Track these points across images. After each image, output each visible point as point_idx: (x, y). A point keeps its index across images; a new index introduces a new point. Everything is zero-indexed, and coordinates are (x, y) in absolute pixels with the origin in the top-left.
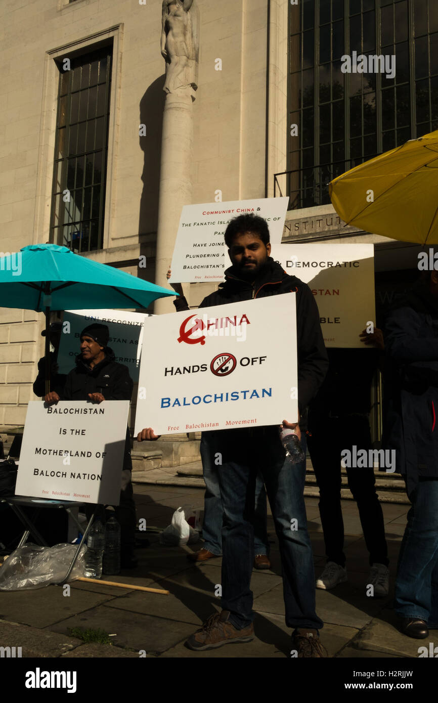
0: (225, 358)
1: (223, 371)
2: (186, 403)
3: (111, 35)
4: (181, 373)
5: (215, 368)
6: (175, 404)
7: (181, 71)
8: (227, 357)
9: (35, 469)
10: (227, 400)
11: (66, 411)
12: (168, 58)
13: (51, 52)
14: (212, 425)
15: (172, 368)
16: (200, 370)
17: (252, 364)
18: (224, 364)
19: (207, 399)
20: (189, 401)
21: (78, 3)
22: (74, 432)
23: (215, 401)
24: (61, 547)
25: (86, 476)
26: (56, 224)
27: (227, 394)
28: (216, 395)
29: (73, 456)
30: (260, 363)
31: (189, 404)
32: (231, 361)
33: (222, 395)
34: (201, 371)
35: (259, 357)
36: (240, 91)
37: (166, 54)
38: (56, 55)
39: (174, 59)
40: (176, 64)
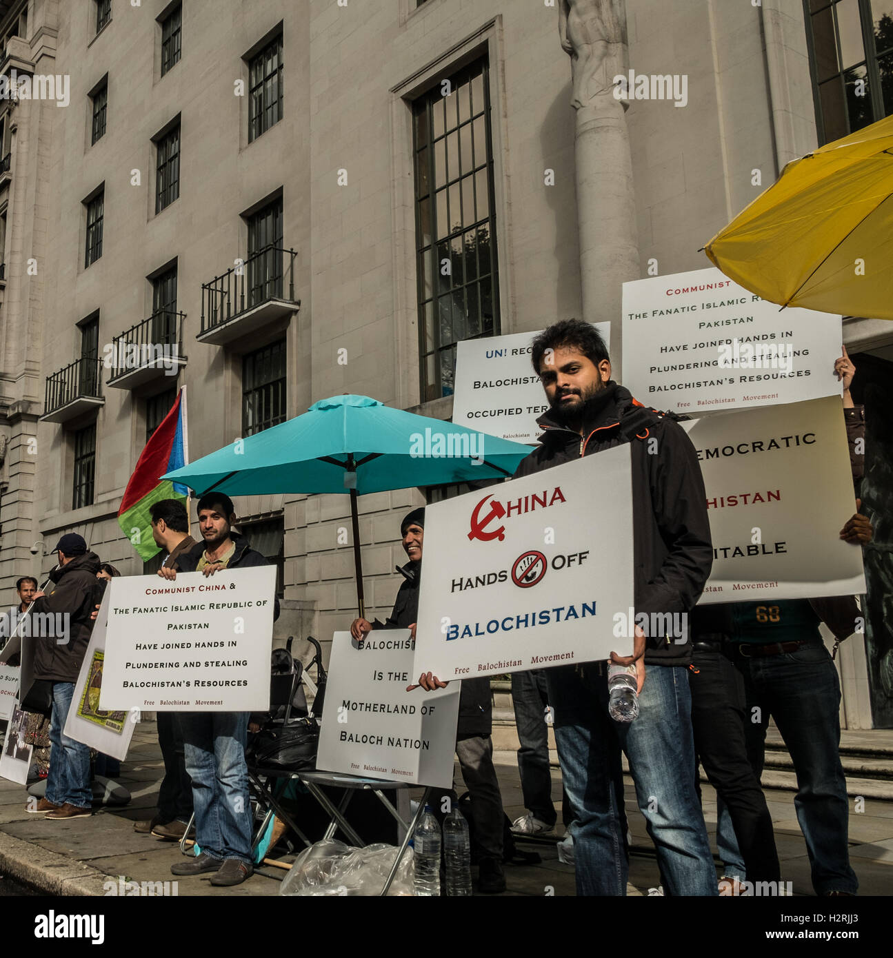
0: (531, 559)
1: (528, 579)
2: (479, 632)
3: (484, 37)
4: (472, 587)
5: (518, 576)
6: (464, 633)
7: (597, 68)
8: (534, 557)
9: (342, 732)
10: (534, 624)
11: (383, 645)
12: (572, 52)
13: (395, 90)
14: (512, 664)
15: (462, 579)
16: (498, 580)
17: (569, 565)
18: (530, 568)
19: (507, 624)
20: (482, 628)
21: (431, 3)
22: (393, 676)
23: (518, 627)
24: (377, 848)
25: (409, 743)
26: (430, 348)
27: (534, 614)
28: (518, 617)
29: (391, 712)
30: (580, 563)
31: (483, 633)
32: (540, 562)
33: (527, 616)
34: (500, 581)
35: (578, 552)
36: (713, 71)
37: (569, 46)
38: (404, 91)
39: (583, 51)
40: (588, 58)
